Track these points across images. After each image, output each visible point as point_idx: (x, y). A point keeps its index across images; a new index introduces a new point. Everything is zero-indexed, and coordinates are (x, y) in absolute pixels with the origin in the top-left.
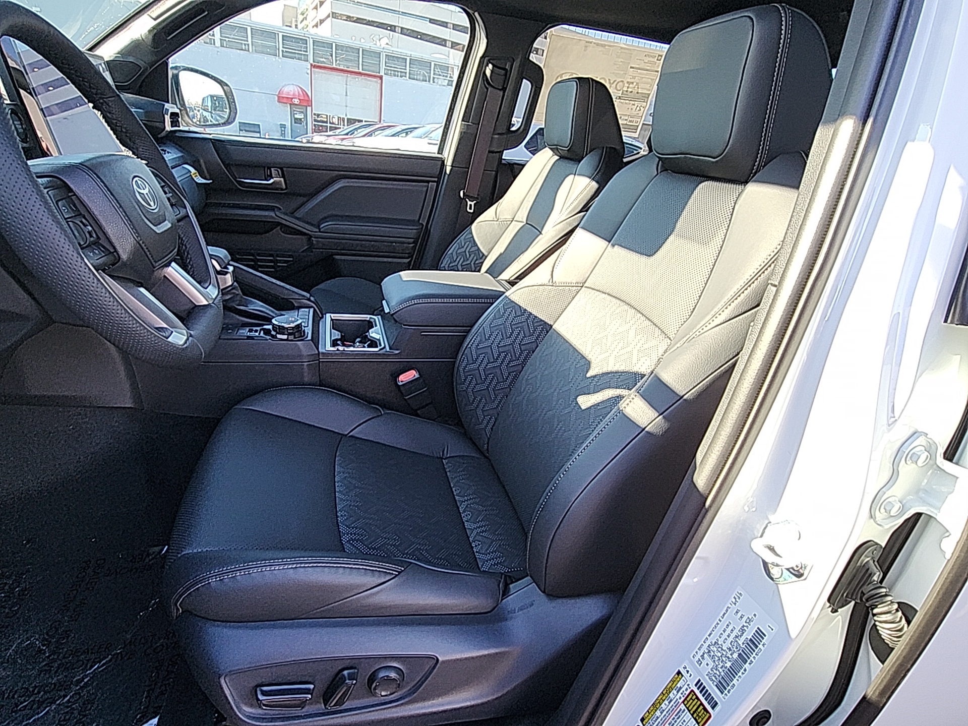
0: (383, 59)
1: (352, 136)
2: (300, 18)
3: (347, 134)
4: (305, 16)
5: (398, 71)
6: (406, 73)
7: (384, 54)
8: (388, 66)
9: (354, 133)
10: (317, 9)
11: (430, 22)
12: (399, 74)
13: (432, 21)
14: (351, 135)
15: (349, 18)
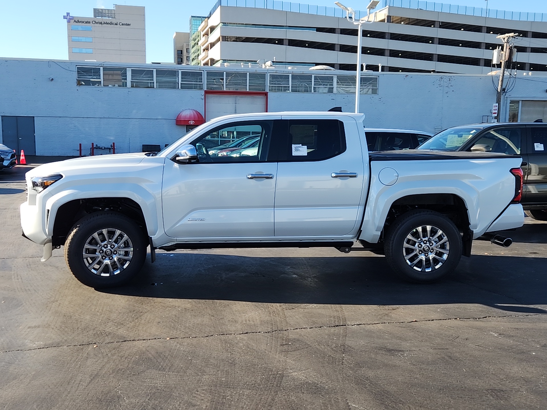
0: (268, 79)
1: (240, 148)
2: (192, 43)
3: (235, 146)
4: (196, 41)
5: (282, 87)
6: (289, 87)
7: (269, 74)
8: (272, 84)
9: (242, 144)
10: (208, 35)
11: (317, 31)
12: (283, 88)
13: (319, 30)
14: (239, 146)
15: (238, 39)
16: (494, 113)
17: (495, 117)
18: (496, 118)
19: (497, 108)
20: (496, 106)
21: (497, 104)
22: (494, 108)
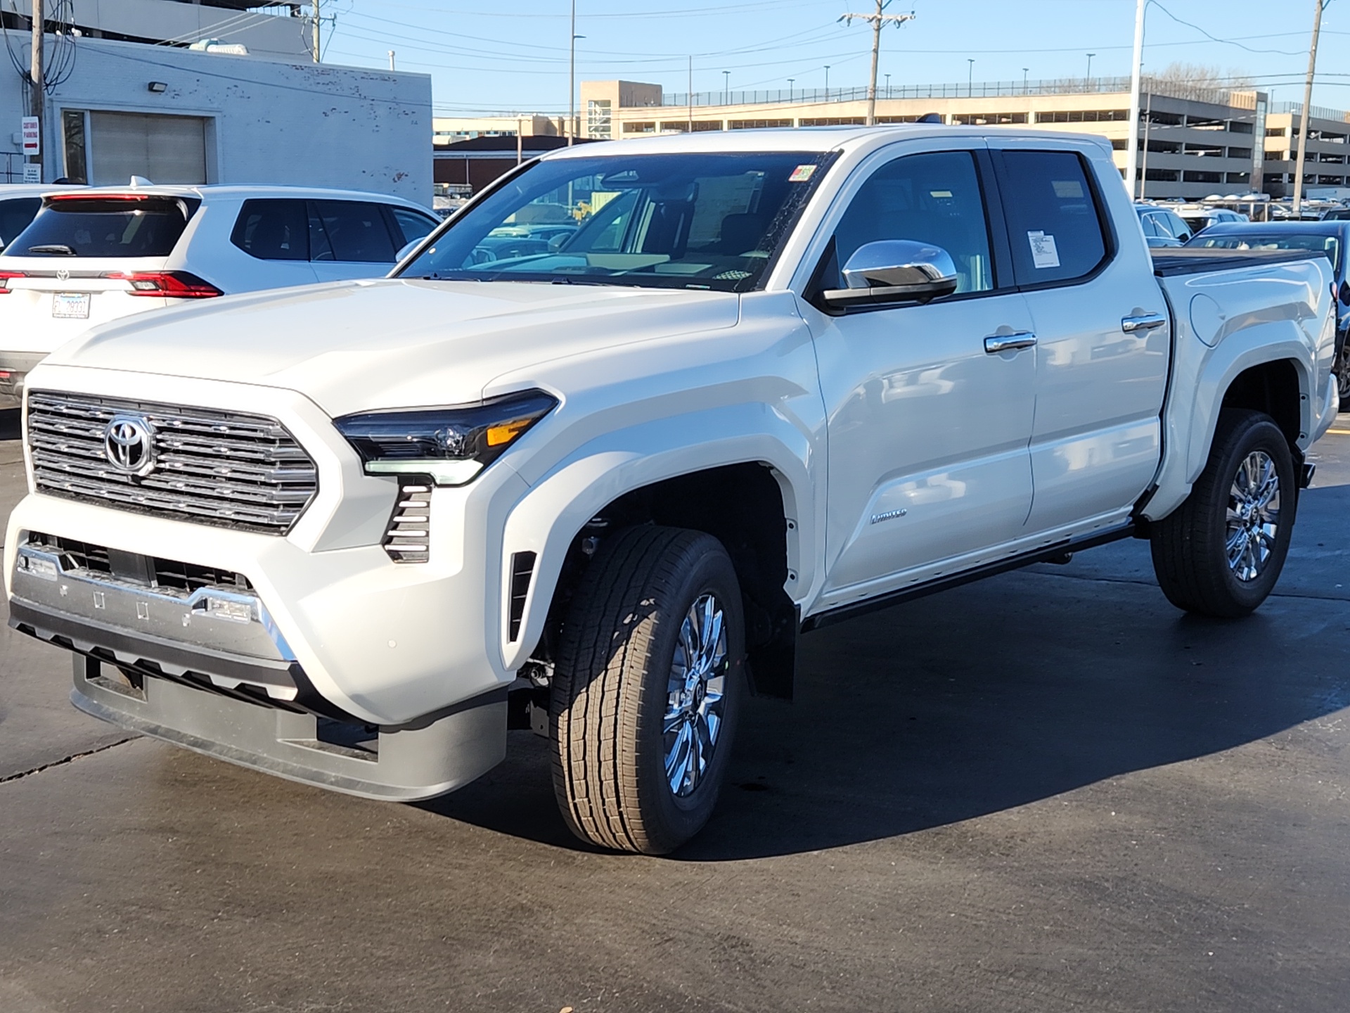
16: (27, 146)
17: (32, 157)
18: (34, 159)
19: (37, 130)
20: (33, 125)
21: (36, 119)
22: (24, 130)
